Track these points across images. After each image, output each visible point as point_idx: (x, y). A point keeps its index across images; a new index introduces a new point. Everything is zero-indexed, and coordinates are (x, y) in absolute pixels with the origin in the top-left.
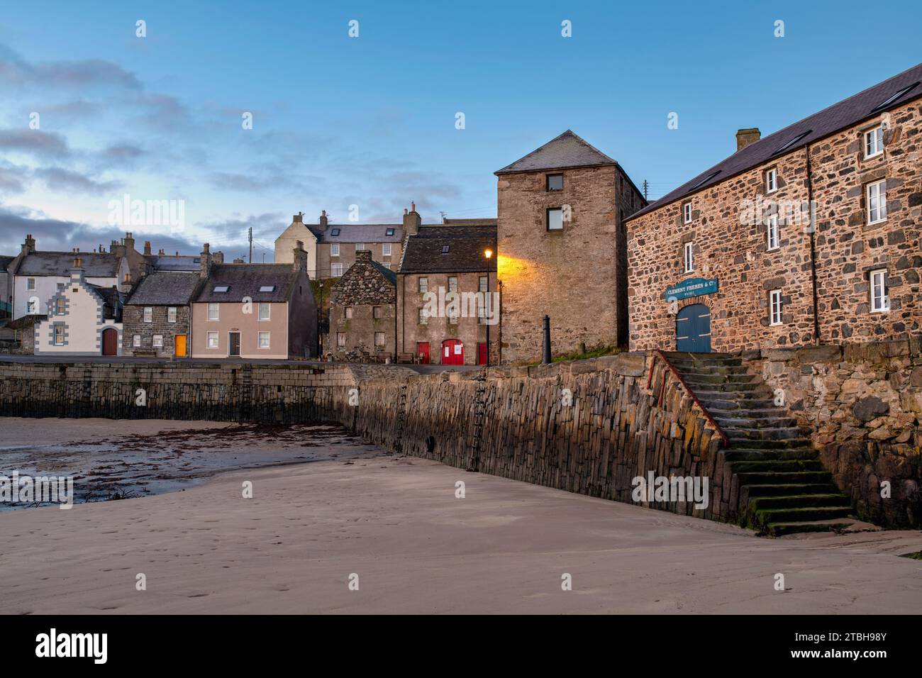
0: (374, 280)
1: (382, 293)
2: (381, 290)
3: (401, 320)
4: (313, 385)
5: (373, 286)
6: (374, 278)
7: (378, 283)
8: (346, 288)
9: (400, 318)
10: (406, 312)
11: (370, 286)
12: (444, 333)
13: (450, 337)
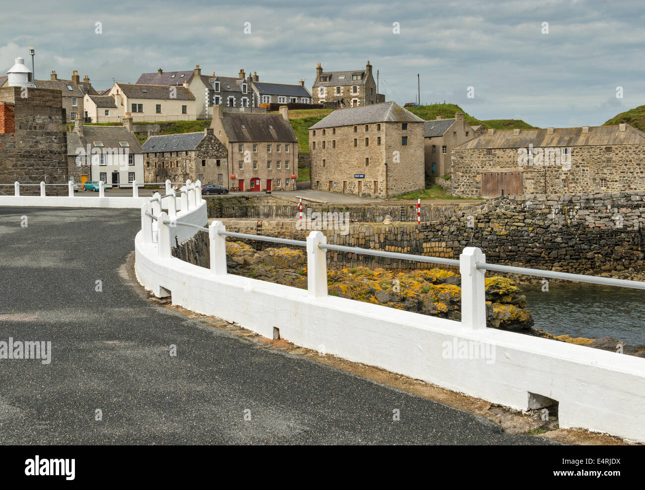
0: (216, 145)
1: (221, 152)
2: (220, 151)
3: (231, 168)
4: (247, 206)
5: (216, 148)
6: (217, 143)
7: (218, 146)
8: (202, 149)
9: (230, 165)
10: (234, 163)
11: (215, 148)
12: (252, 175)
13: (254, 177)
